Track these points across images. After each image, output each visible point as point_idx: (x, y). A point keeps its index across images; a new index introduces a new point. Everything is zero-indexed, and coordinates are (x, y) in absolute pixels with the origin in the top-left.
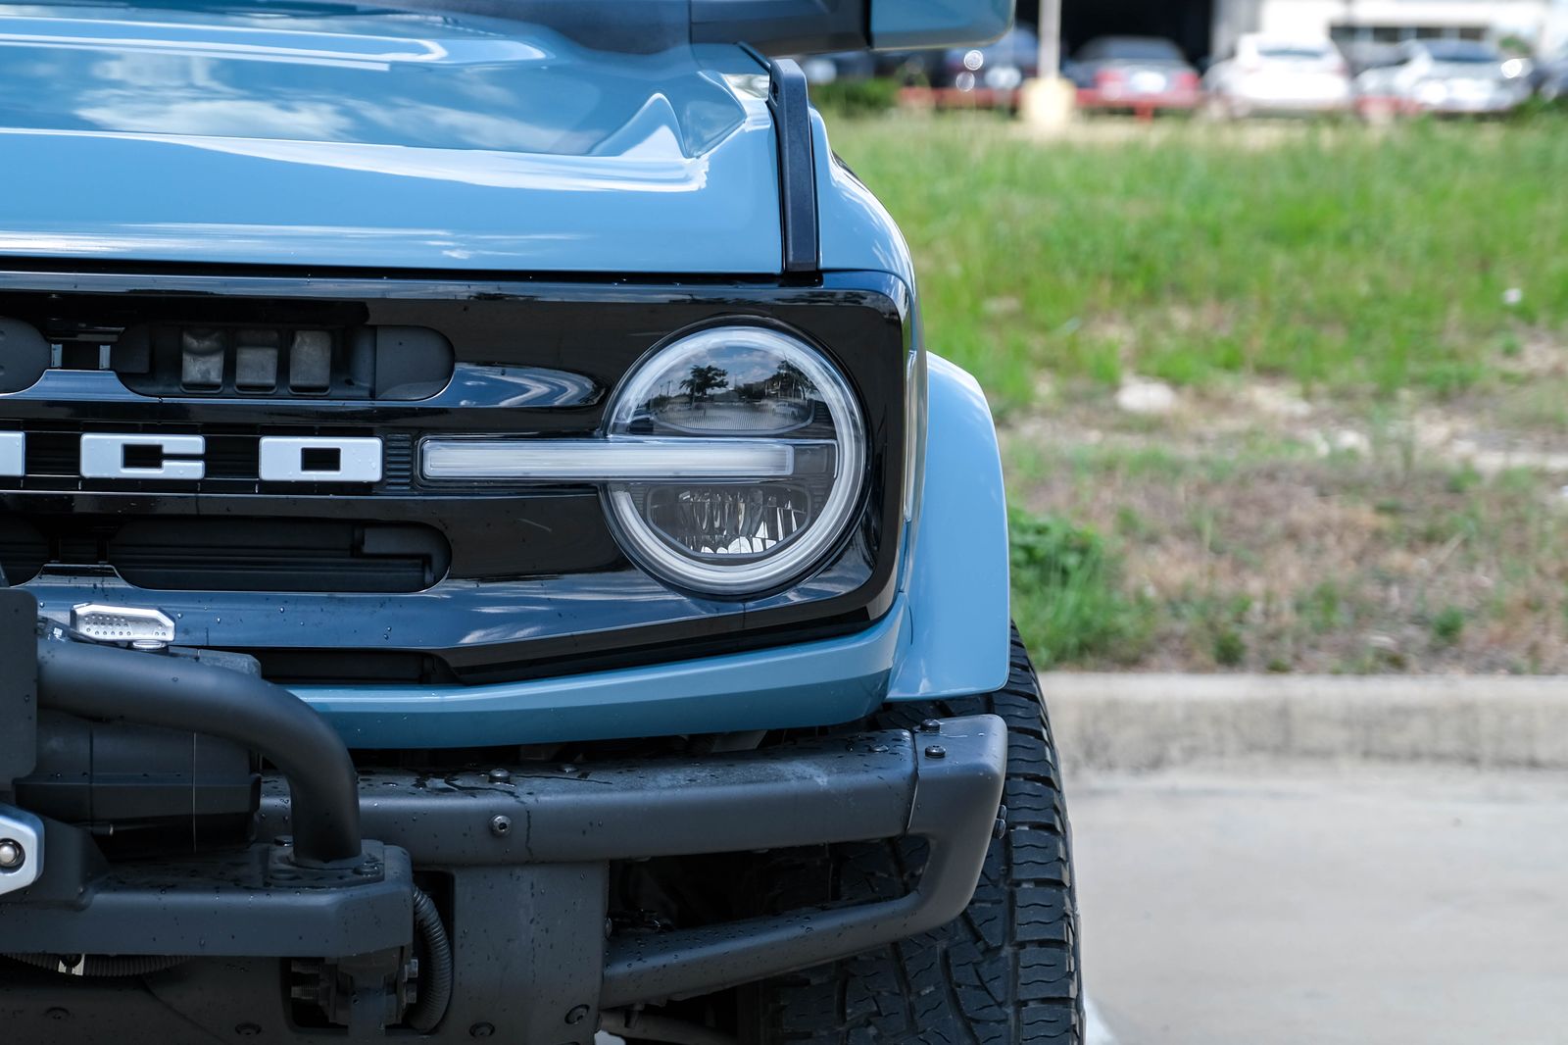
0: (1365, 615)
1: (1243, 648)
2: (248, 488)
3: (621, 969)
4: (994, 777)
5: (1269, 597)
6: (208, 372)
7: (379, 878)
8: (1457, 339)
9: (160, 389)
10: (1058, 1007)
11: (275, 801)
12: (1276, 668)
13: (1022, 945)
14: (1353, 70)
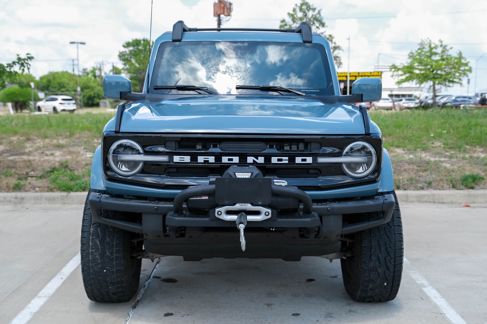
0: (417, 181)
1: (400, 187)
2: (294, 164)
3: (344, 229)
4: (394, 202)
5: (403, 179)
6: (287, 149)
7: (315, 217)
8: (425, 142)
9: (282, 151)
10: (400, 235)
11: (301, 207)
12: (405, 189)
13: (395, 226)
14: (393, 102)
